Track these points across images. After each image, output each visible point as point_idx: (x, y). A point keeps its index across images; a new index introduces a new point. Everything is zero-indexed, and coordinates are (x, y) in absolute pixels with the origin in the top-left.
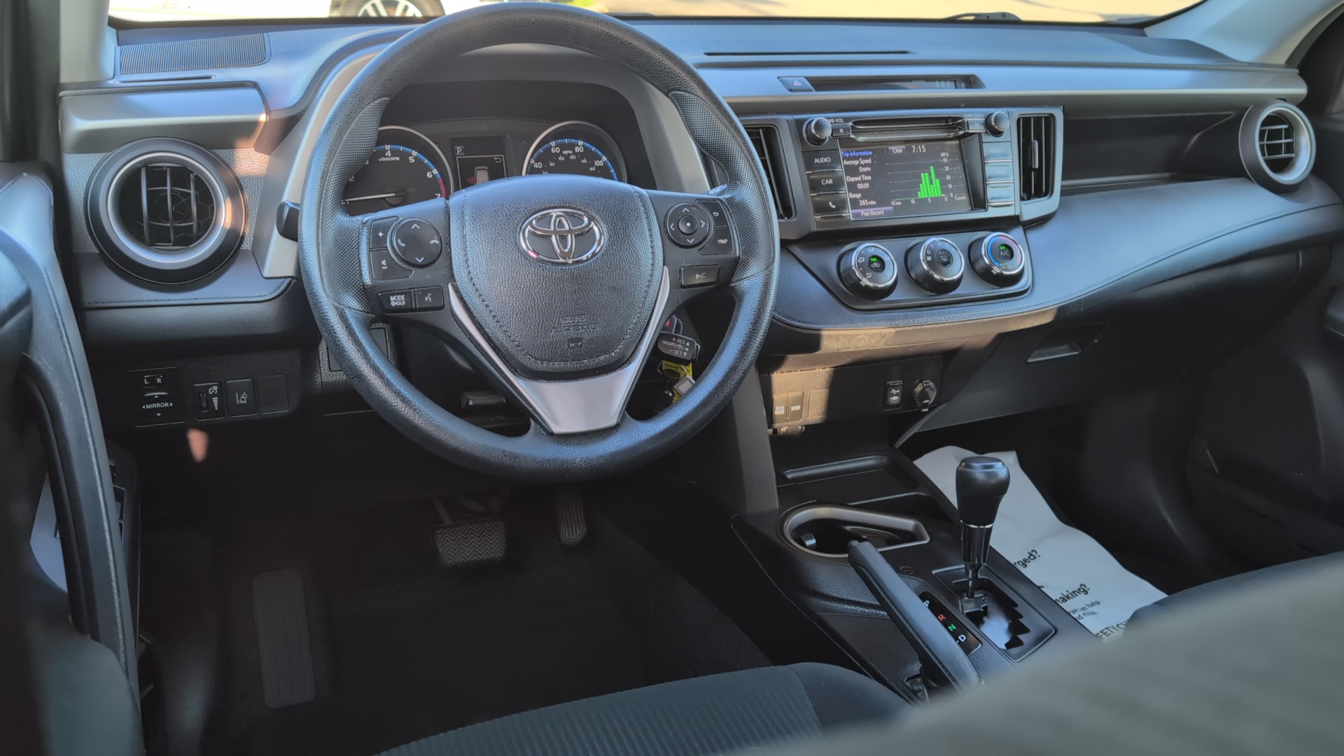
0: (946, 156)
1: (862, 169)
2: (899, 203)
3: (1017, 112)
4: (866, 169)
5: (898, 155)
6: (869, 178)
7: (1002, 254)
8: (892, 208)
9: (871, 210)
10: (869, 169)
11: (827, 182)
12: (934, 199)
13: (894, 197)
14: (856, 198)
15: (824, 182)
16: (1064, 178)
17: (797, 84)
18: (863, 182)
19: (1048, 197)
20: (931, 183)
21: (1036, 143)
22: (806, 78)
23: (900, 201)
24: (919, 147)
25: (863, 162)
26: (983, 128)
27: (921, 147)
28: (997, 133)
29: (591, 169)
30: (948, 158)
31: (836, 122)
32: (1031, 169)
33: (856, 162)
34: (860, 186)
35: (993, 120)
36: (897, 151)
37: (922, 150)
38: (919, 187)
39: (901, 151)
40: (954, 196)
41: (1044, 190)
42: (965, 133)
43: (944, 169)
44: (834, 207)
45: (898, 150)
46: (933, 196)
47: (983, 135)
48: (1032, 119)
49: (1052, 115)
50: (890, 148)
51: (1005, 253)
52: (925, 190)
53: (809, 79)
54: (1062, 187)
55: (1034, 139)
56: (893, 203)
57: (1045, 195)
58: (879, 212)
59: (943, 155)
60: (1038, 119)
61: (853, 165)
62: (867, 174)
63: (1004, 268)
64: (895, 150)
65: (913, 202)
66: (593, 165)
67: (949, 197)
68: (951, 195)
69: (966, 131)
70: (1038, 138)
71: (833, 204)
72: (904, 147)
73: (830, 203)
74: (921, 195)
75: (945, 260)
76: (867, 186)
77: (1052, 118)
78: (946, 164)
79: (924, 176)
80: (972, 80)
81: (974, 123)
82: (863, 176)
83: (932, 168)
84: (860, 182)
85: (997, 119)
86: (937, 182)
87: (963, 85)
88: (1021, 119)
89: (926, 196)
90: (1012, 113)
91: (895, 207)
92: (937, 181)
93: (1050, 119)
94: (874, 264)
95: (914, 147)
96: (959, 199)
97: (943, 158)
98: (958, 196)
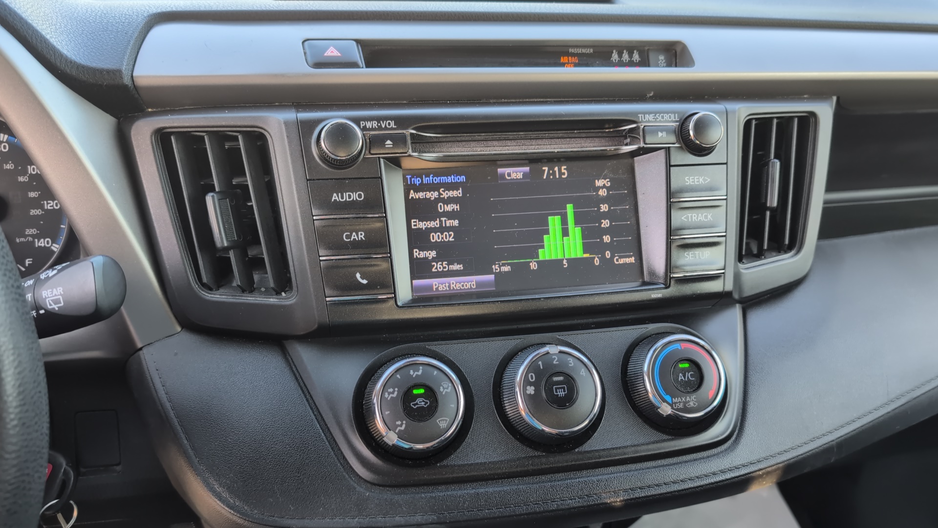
0: (604, 186)
1: (442, 208)
2: (506, 269)
3: (743, 110)
4: (449, 208)
5: (516, 183)
6: (456, 223)
7: (681, 377)
8: (491, 277)
9: (452, 280)
10: (456, 207)
11: (354, 236)
12: (572, 261)
13: (500, 256)
14: (426, 258)
15: (348, 237)
16: (830, 188)
17: (332, 52)
18: (442, 229)
19: (793, 252)
20: (565, 233)
21: (778, 164)
22: (358, 41)
23: (508, 264)
24: (556, 169)
25: (446, 195)
26: (673, 139)
27: (560, 170)
28: (701, 150)
29: (21, 179)
30: (608, 189)
31: (380, 128)
32: (764, 208)
33: (433, 195)
34: (435, 237)
35: (691, 126)
36: (513, 176)
37: (561, 174)
38: (542, 241)
39: (520, 176)
40: (613, 256)
41: (787, 242)
42: (639, 149)
43: (599, 208)
44: (365, 282)
45: (516, 173)
46: (573, 256)
47: (673, 152)
48: (775, 121)
49: (813, 115)
50: (500, 170)
51: (688, 375)
52: (553, 248)
53: (362, 43)
54: (825, 202)
55: (775, 158)
56: (495, 268)
57: (790, 248)
58: (469, 283)
59: (599, 183)
60: (785, 122)
61: (427, 200)
62: (450, 215)
63: (681, 406)
64: (509, 175)
65: (533, 266)
66: (24, 172)
67: (603, 259)
68: (608, 254)
69: (642, 145)
70: (782, 155)
71: (362, 278)
72: (527, 169)
73: (358, 276)
74: (544, 255)
75: (561, 393)
76: (449, 237)
77: (812, 120)
78: (604, 200)
79: (554, 222)
80: (678, 49)
81: (656, 130)
82: (443, 219)
83: (570, 208)
84: (435, 230)
85: (701, 126)
86: (576, 232)
87: (662, 57)
88: (754, 122)
89: (560, 257)
90: (734, 112)
91: (499, 275)
92: (578, 230)
93: (808, 121)
94: (418, 401)
95: (546, 169)
96: (622, 261)
97: (599, 188)
98: (621, 257)
